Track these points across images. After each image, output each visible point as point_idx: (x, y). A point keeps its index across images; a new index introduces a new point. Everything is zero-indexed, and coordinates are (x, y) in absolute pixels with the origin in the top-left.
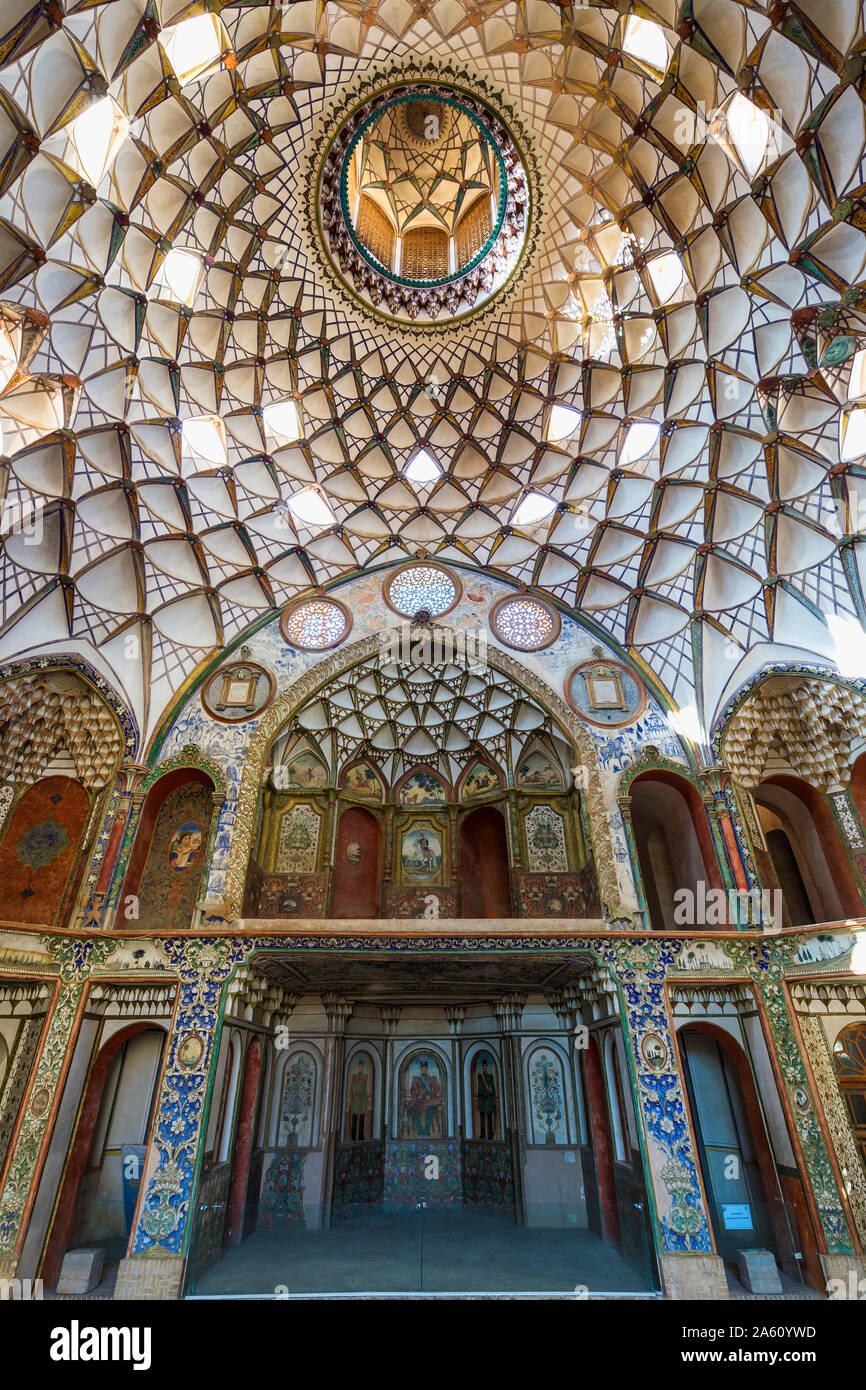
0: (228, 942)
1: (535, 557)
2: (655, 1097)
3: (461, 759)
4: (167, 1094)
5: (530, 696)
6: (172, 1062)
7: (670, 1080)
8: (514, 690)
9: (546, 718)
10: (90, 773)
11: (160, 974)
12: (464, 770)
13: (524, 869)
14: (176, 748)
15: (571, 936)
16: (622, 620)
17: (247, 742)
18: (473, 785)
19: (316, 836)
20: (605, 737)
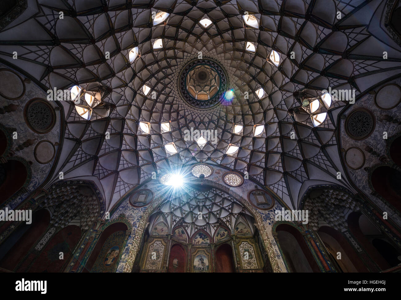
1: (234, 161)
3: (215, 226)
5: (237, 200)
8: (231, 199)
9: (243, 207)
10: (85, 224)
12: (216, 231)
13: (241, 267)
14: (117, 215)
16: (262, 177)
17: (141, 213)
18: (219, 236)
19: (162, 254)
20: (264, 213)
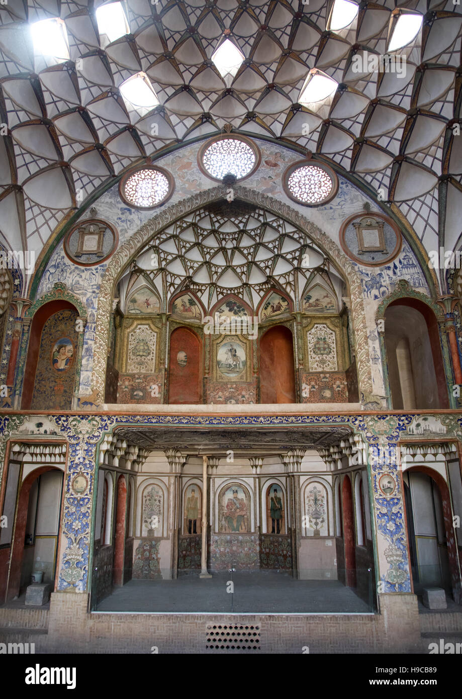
0: (97, 418)
1: (319, 130)
2: (384, 511)
3: (260, 290)
4: (67, 508)
5: (313, 241)
6: (69, 490)
7: (396, 501)
8: (301, 238)
9: (325, 259)
11: (54, 438)
12: (263, 299)
13: (306, 370)
14: (49, 285)
15: (336, 415)
16: (387, 181)
17: (98, 280)
18: (270, 309)
19: (154, 347)
20: (369, 273)
